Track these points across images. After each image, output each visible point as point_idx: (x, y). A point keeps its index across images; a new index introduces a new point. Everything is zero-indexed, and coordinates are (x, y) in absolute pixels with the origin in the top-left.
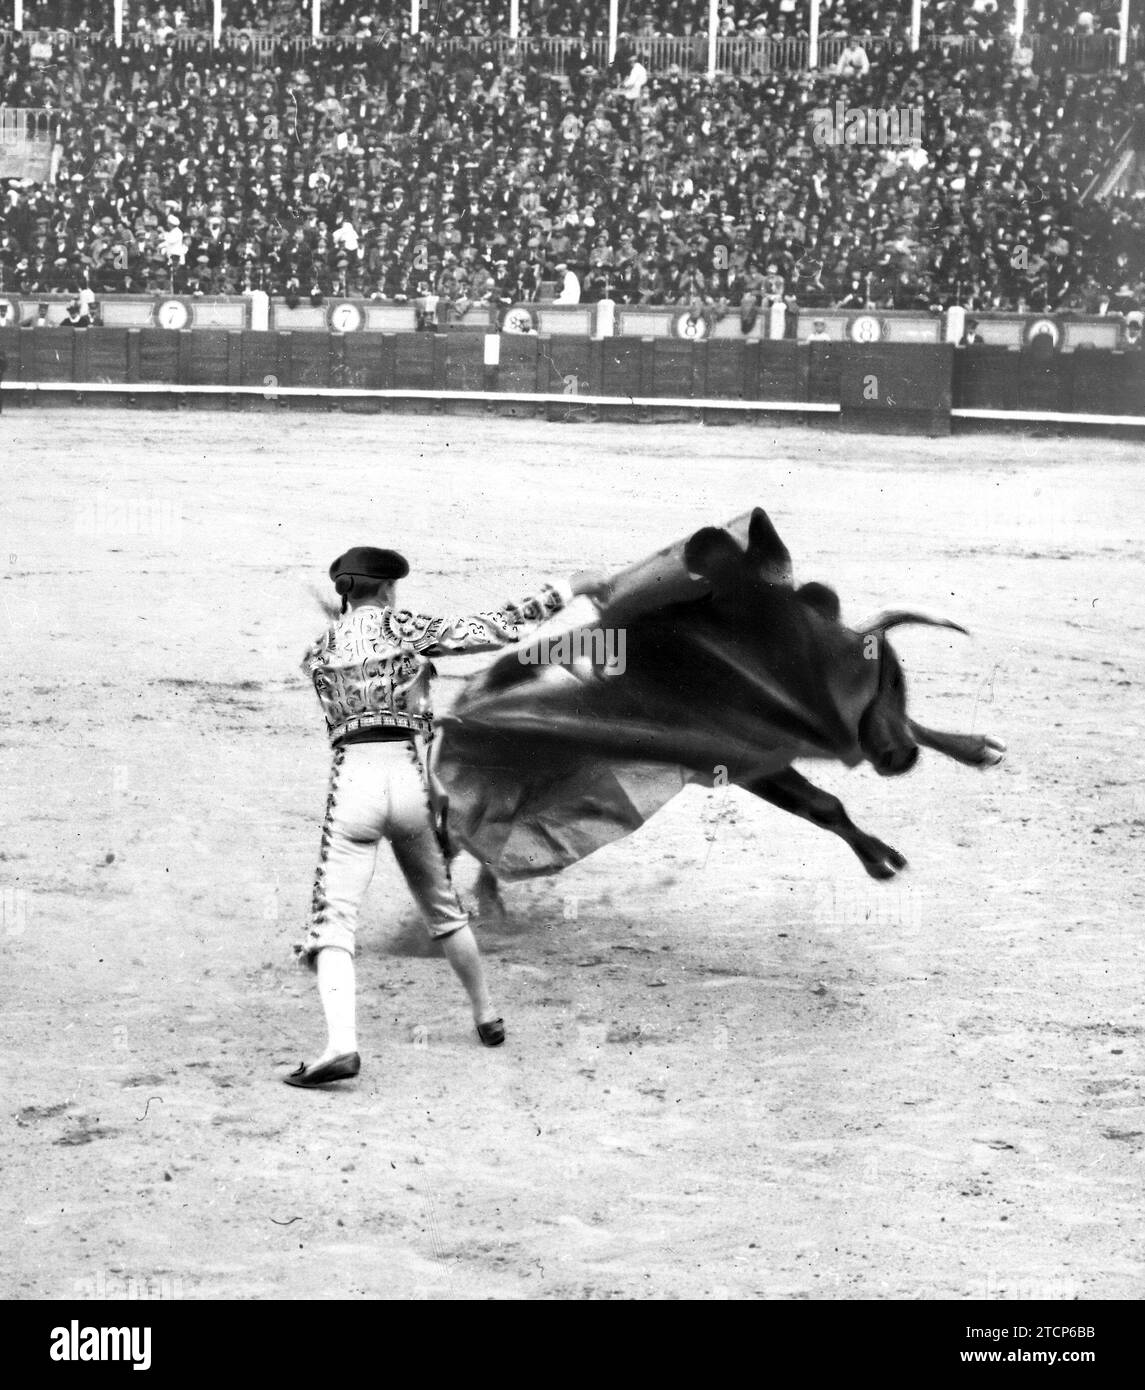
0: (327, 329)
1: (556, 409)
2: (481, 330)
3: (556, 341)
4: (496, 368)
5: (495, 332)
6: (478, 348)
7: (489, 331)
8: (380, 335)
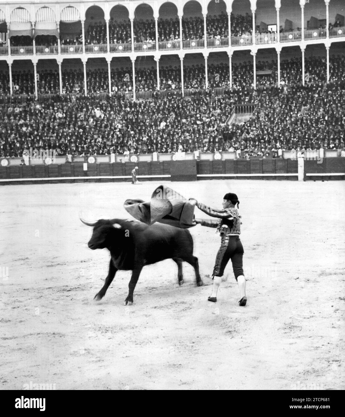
0: (44, 164)
1: (102, 180)
2: (82, 162)
3: (101, 164)
4: (87, 171)
5: (85, 163)
6: (82, 167)
7: (85, 162)
8: (57, 165)
